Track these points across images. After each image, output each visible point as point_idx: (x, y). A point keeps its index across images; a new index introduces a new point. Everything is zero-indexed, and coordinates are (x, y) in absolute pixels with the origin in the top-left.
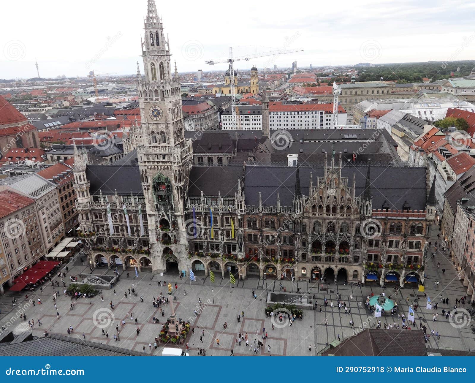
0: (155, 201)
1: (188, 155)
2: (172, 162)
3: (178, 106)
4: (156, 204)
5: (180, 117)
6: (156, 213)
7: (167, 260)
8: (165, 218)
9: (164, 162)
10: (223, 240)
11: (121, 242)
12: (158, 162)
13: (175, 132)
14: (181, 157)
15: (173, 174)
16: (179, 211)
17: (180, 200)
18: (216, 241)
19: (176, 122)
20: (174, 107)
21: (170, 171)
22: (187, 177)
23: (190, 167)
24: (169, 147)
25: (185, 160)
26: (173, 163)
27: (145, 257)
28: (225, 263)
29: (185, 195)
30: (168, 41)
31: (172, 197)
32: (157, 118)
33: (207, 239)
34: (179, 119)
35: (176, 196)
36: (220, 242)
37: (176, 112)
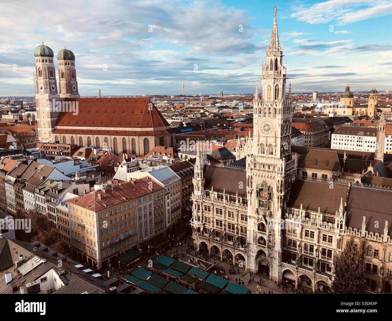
0: (257, 205)
1: (292, 168)
2: (276, 172)
3: (288, 123)
4: (257, 208)
5: (289, 133)
6: (256, 216)
7: (260, 263)
8: (263, 222)
9: (268, 172)
10: (318, 257)
11: (222, 235)
12: (263, 170)
13: (282, 145)
14: (285, 169)
15: (276, 184)
16: (277, 219)
17: (279, 208)
18: (311, 256)
19: (285, 137)
20: (284, 124)
21: (273, 180)
22: (289, 189)
23: (293, 179)
24: (275, 158)
25: (289, 172)
26: (277, 174)
27: (240, 254)
28: (317, 281)
29: (285, 204)
30: (286, 67)
32: (268, 132)
33: (301, 252)
34: (287, 134)
35: (276, 204)
36: (313, 258)
37: (285, 128)
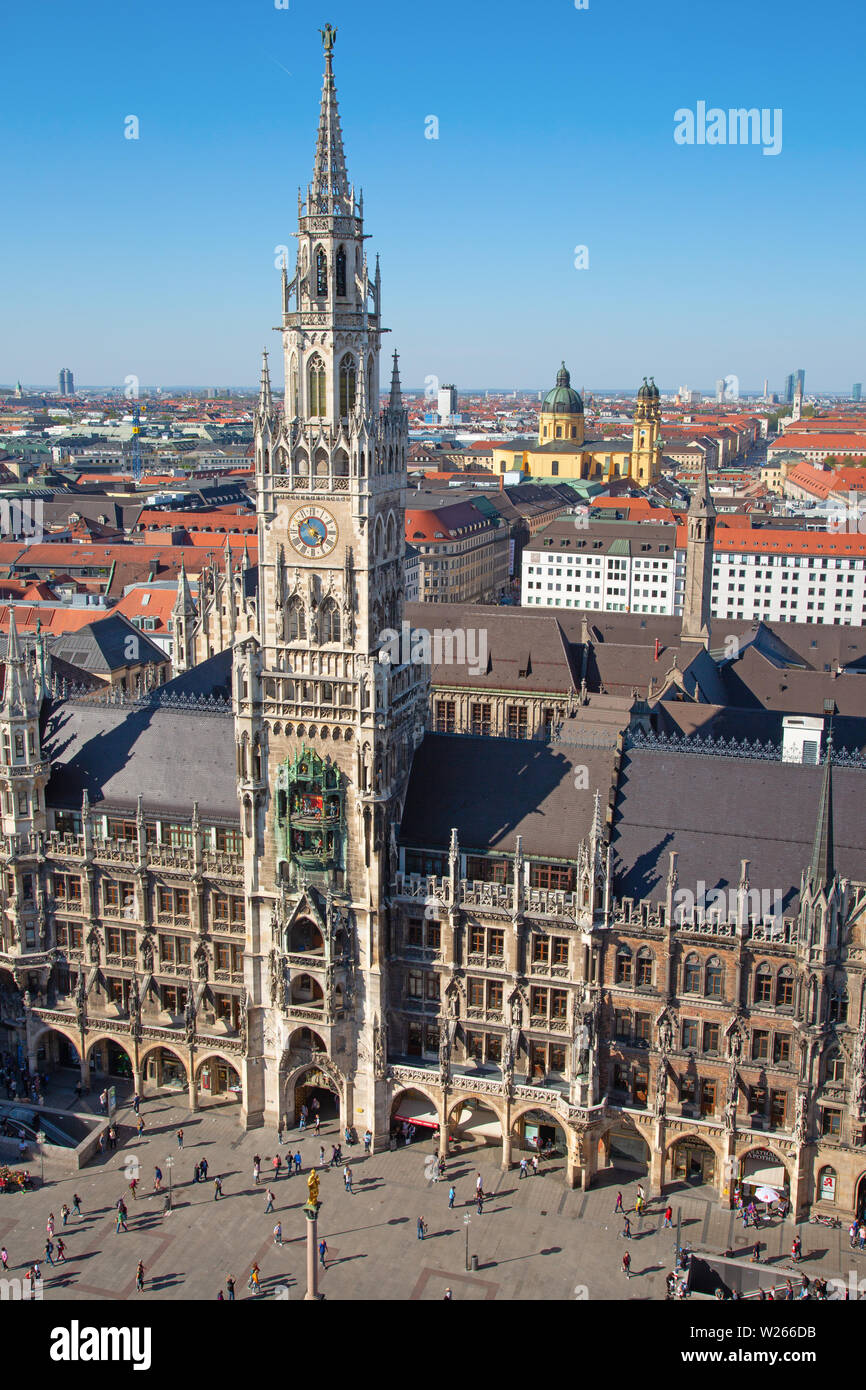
0: (281, 848)
1: (414, 692)
2: (355, 711)
3: (391, 511)
4: (282, 863)
5: (397, 552)
6: (277, 894)
7: (302, 1078)
8: (309, 916)
9: (325, 711)
10: (520, 1022)
11: (137, 990)
12: (304, 707)
13: (377, 602)
14: (390, 695)
15: (355, 756)
16: (363, 896)
17: (372, 854)
18: (493, 1022)
19: (385, 567)
20: (380, 515)
21: (345, 745)
22: (403, 773)
23: (415, 735)
24: (347, 655)
25: (403, 707)
26: (358, 717)
27: (218, 1058)
28: (520, 1112)
29: (393, 836)
30: (378, 280)
31: (345, 844)
32: (318, 549)
33: (458, 1013)
34: (391, 556)
35: (357, 839)
36: (503, 1029)
37: (384, 530)
